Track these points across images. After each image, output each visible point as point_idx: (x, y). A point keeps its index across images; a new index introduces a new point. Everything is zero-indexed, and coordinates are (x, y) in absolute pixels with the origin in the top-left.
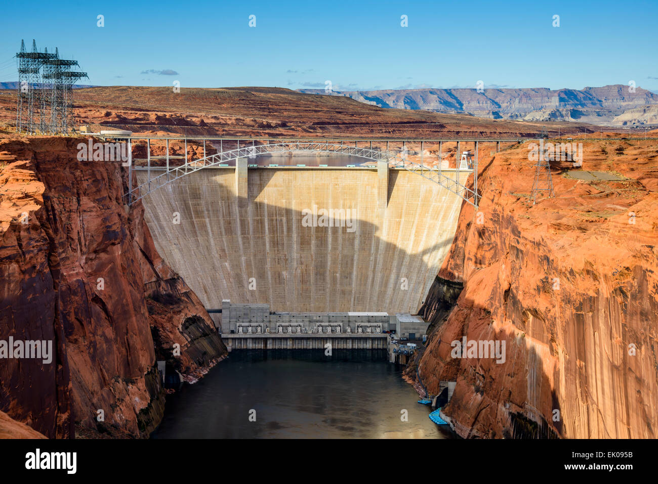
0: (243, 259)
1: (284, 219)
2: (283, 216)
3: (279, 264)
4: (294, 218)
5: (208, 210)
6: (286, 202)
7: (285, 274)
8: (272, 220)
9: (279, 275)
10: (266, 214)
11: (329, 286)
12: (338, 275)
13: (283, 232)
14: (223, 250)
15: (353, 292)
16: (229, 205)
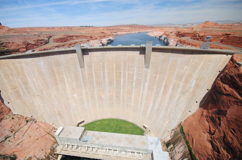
0: (84, 91)
1: (102, 72)
2: (101, 71)
3: (100, 92)
4: (106, 72)
5: (65, 71)
6: (102, 64)
7: (103, 96)
8: (97, 73)
9: (101, 97)
10: (93, 70)
11: (122, 102)
12: (126, 97)
13: (101, 78)
14: (74, 89)
15: (132, 106)
16: (76, 68)
